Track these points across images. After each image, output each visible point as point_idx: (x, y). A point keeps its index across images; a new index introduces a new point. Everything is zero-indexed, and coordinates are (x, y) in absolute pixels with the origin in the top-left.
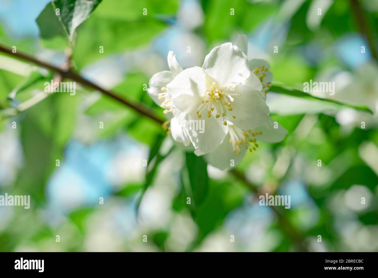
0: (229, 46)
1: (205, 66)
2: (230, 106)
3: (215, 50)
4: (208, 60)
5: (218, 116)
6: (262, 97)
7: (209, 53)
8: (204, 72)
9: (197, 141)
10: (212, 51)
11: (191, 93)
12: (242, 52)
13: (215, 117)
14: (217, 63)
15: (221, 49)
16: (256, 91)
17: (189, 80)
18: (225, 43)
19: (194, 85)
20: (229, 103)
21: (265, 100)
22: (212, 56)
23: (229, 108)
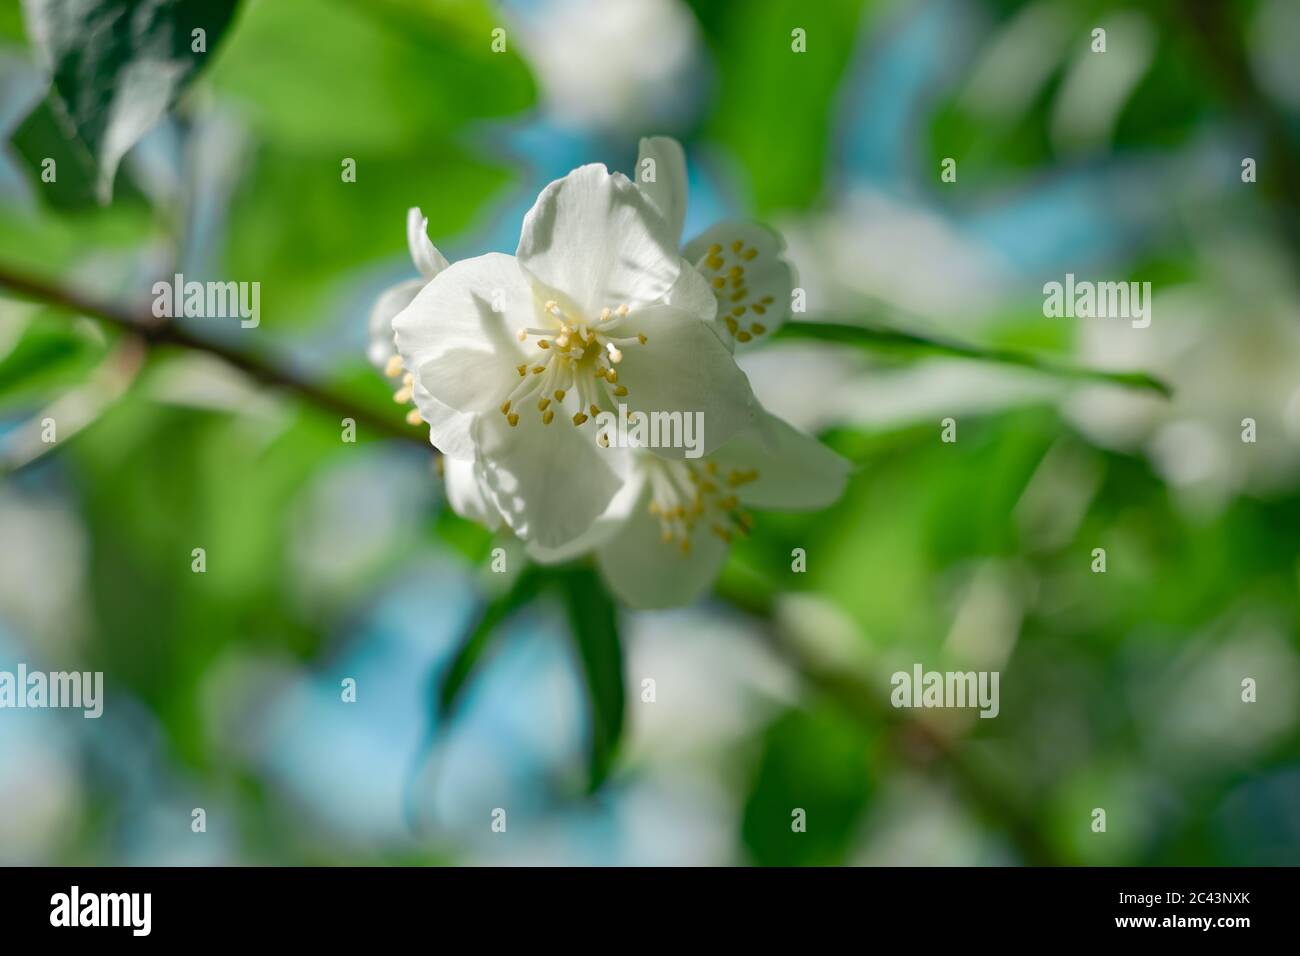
0: (596, 175)
1: (524, 248)
2: (613, 380)
3: (551, 194)
4: (531, 230)
5: (581, 419)
6: (721, 341)
7: (533, 204)
8: (526, 270)
9: (519, 504)
10: (543, 195)
11: (485, 345)
12: (641, 193)
13: (573, 423)
14: (559, 237)
15: (568, 190)
16: (702, 322)
17: (470, 301)
18: (583, 167)
19: (492, 320)
20: (612, 371)
21: (732, 353)
22: (542, 214)
23: (614, 387)
